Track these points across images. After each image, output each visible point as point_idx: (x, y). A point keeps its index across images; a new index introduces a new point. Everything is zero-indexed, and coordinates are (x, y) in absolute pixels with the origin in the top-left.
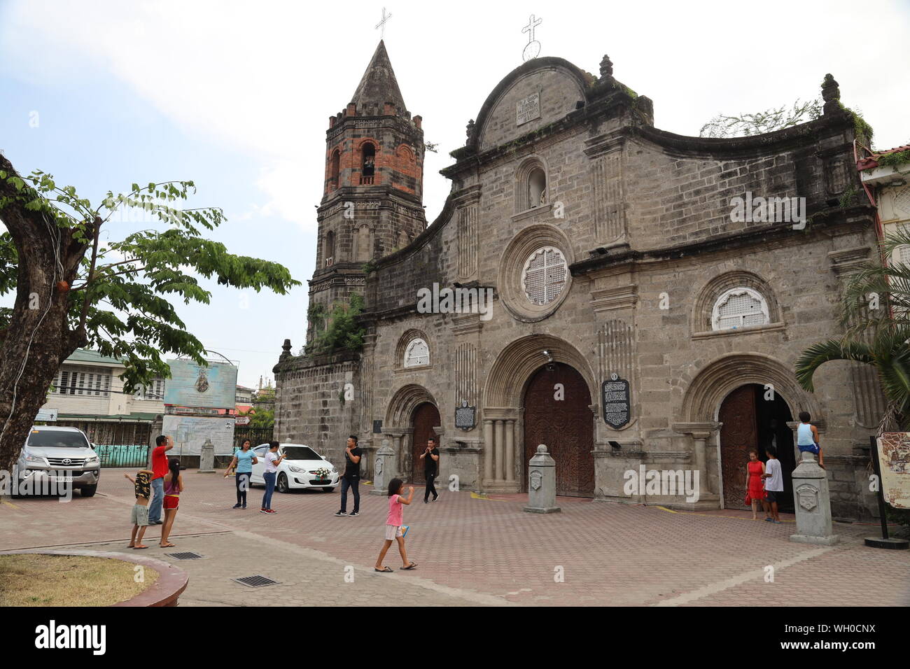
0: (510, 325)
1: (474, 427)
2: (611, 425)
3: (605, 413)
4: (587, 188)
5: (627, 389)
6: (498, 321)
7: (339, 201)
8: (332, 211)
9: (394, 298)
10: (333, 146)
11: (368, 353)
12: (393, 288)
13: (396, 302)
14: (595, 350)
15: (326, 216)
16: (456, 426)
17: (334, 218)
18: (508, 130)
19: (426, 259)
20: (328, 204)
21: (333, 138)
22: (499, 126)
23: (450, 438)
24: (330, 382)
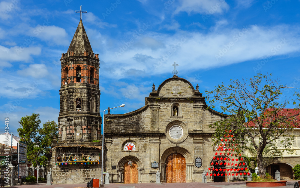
1: (158, 167)
2: (197, 167)
3: (196, 165)
4: (192, 115)
5: (201, 160)
6: (165, 142)
7: (85, 88)
8: (79, 91)
9: (120, 129)
10: (76, 64)
11: (108, 145)
12: (119, 126)
13: (121, 131)
14: (193, 151)
15: (75, 91)
16: (152, 168)
17: (81, 94)
18: (169, 93)
19: (135, 120)
20: (76, 87)
21: (76, 60)
22: (166, 90)
23: (147, 170)
24: (90, 153)
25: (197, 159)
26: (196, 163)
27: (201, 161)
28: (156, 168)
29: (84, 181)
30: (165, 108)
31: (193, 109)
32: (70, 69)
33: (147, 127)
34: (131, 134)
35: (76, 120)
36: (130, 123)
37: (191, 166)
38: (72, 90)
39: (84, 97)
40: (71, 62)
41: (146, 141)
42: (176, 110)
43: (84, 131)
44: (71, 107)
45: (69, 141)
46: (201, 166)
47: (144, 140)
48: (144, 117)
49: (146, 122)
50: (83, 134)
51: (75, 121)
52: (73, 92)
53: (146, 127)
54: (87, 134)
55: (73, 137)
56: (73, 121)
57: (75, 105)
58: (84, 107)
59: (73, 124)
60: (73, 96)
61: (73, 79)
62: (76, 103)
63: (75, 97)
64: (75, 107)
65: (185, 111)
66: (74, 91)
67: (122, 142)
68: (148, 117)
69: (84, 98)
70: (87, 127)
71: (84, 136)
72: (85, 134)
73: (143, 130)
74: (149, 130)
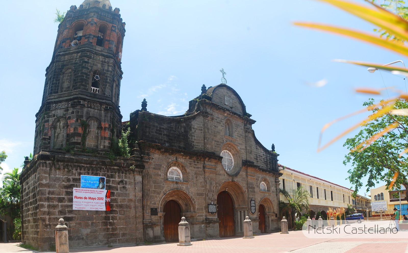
0: (225, 175)
1: (216, 212)
2: (252, 213)
5: (255, 203)
6: (221, 172)
8: (101, 58)
9: (162, 140)
11: (146, 167)
12: (161, 134)
13: (164, 144)
15: (94, 58)
16: (208, 212)
17: (102, 64)
18: (221, 103)
19: (183, 130)
21: (101, 15)
22: (218, 98)
23: (202, 217)
24: (117, 179)
25: (252, 202)
26: (251, 207)
27: (255, 205)
33: (199, 144)
35: (91, 107)
36: (176, 133)
37: (244, 211)
38: (88, 54)
39: (108, 71)
40: (94, 14)
41: (198, 168)
43: (103, 131)
44: (82, 81)
46: (255, 212)
47: (195, 164)
49: (197, 137)
50: (102, 138)
51: (89, 109)
52: (90, 57)
53: (196, 144)
54: (109, 139)
55: (82, 143)
56: (85, 110)
58: (105, 88)
59: (84, 114)
60: (89, 64)
61: (93, 39)
62: (93, 78)
63: (92, 67)
64: (91, 84)
65: (237, 132)
66: (92, 56)
67: (166, 165)
68: (200, 130)
69: (108, 74)
70: (109, 126)
71: (102, 144)
72: (105, 138)
73: (194, 148)
74: (201, 150)
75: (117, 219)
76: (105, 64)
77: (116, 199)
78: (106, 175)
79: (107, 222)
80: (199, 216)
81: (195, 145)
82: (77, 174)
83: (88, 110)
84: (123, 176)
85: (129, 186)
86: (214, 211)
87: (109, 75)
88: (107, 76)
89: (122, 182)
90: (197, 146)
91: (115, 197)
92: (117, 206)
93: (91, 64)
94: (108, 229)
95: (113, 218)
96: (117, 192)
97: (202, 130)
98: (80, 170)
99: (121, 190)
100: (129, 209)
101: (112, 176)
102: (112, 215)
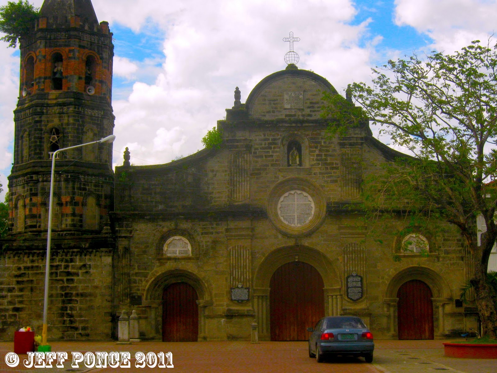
0: (276, 237)
1: (248, 301)
2: (351, 299)
3: (348, 293)
5: (362, 281)
7: (70, 104)
8: (56, 109)
9: (152, 202)
10: (50, 46)
11: (123, 243)
12: (151, 194)
13: (156, 206)
14: (339, 258)
15: (47, 112)
16: (232, 300)
17: (60, 117)
18: (276, 108)
19: (190, 179)
20: (50, 102)
21: (50, 39)
22: (267, 102)
23: (221, 307)
24: (78, 263)
25: (350, 280)
26: (348, 288)
27: (362, 284)
28: (242, 301)
29: (60, 335)
30: (266, 148)
31: (337, 148)
32: (38, 61)
33: (221, 195)
34: (179, 214)
36: (177, 186)
37: (337, 296)
38: (38, 109)
39: (68, 124)
40: (40, 43)
42: (296, 152)
43: (64, 207)
44: (35, 149)
45: (29, 233)
46: (361, 298)
47: (212, 228)
48: (213, 171)
49: (218, 184)
50: (63, 215)
51: (45, 183)
52: (42, 113)
54: (74, 214)
55: (38, 224)
56: (39, 186)
57: (46, 146)
59: (39, 191)
60: (43, 123)
61: (44, 82)
62: (49, 140)
63: (46, 126)
64: (46, 150)
65: (317, 152)
66: (45, 111)
67: (159, 235)
68: (222, 171)
69: (69, 128)
70: (73, 198)
71: (64, 222)
72: (67, 215)
73: (211, 203)
74: (224, 204)
75: (77, 310)
76: (63, 115)
77: (76, 286)
78: (64, 259)
79: (64, 313)
80: (217, 305)
81: (215, 197)
82: (28, 262)
83: (43, 185)
84: (86, 258)
85: (95, 271)
86: (243, 298)
87: (70, 130)
88: (67, 133)
89: (84, 266)
90: (217, 198)
91: (75, 285)
92: (77, 295)
93: (45, 123)
94: (65, 321)
95: (72, 309)
96: (78, 278)
97: (226, 171)
98: (33, 257)
99: (83, 276)
100: (93, 298)
101: (72, 261)
102: (70, 305)
